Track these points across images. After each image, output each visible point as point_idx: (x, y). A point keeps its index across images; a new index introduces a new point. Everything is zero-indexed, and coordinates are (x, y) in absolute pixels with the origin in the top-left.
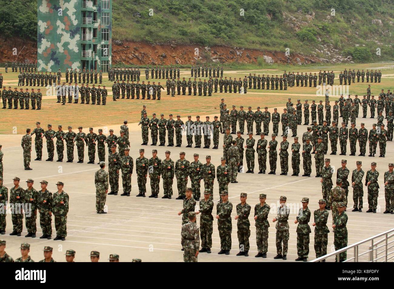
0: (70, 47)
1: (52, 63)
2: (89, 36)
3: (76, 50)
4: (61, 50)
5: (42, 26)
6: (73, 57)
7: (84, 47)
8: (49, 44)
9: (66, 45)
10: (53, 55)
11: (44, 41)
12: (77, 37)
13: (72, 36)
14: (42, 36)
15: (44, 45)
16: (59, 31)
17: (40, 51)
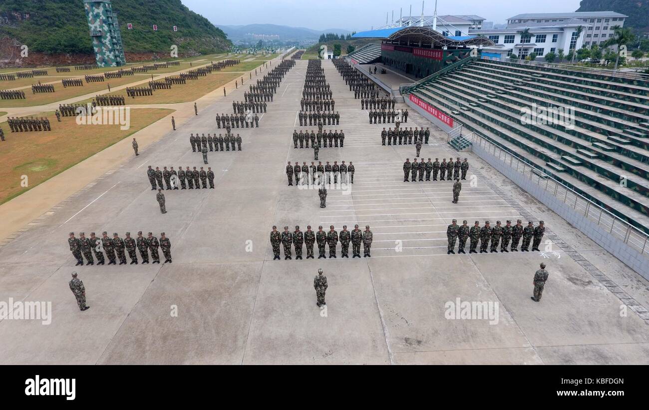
0: (110, 57)
1: (103, 63)
2: (117, 53)
3: (113, 58)
4: (106, 58)
5: (96, 49)
6: (113, 61)
7: (116, 57)
8: (101, 56)
9: (108, 56)
10: (103, 60)
11: (98, 55)
12: (112, 53)
13: (110, 53)
14: (96, 53)
15: (98, 57)
16: (104, 51)
17: (97, 59)
